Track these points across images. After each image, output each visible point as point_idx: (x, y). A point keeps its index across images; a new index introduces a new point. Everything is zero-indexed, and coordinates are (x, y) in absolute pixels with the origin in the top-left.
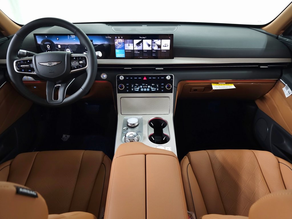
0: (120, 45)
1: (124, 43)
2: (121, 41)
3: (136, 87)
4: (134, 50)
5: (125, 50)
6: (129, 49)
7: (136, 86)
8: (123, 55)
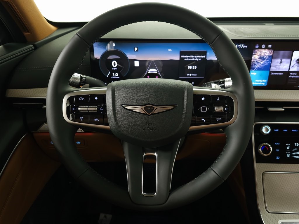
0: (262, 63)
1: (272, 58)
2: (266, 53)
3: (295, 149)
4: (289, 72)
5: (271, 72)
6: (279, 69)
7: (296, 147)
8: (264, 81)
